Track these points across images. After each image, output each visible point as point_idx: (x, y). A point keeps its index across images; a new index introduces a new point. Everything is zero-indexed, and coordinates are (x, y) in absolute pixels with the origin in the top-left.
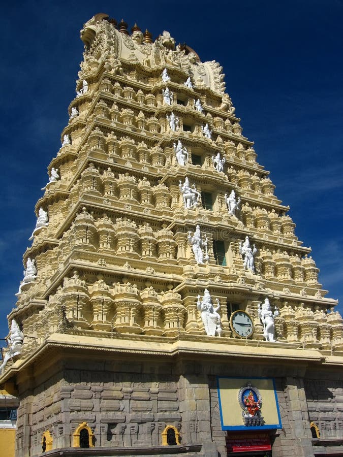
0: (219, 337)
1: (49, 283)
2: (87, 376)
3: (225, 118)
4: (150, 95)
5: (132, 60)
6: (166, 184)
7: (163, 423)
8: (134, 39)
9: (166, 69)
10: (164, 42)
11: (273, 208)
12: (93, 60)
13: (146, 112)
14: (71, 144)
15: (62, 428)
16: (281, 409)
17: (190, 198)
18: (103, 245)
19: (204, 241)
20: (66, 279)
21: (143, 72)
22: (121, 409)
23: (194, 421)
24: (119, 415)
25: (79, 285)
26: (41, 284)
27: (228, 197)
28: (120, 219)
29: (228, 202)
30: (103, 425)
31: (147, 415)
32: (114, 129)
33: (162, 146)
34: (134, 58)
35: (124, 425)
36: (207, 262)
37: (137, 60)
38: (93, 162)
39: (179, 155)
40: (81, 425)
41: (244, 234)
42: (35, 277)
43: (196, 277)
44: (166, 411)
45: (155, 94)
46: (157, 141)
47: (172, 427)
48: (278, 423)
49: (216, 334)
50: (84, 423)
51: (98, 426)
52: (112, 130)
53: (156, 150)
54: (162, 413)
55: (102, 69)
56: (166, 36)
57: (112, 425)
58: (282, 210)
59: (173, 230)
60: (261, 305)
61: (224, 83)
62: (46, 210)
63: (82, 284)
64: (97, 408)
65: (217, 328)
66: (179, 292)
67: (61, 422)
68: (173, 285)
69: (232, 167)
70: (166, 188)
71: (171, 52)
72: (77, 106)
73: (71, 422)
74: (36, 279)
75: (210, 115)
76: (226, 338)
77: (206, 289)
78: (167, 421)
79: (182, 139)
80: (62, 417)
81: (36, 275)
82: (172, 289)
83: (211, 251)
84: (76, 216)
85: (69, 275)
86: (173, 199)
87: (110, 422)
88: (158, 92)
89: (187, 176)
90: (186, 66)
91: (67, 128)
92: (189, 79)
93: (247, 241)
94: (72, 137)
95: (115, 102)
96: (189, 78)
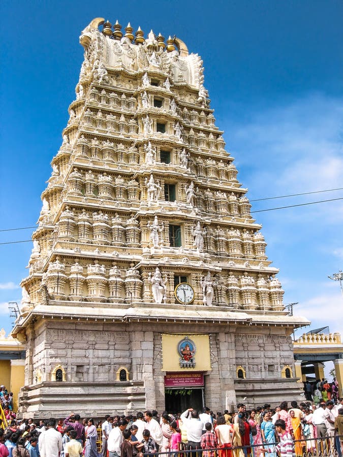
0: (165, 304)
1: (45, 262)
2: (63, 333)
3: (200, 111)
4: (132, 98)
5: (119, 67)
6: (137, 180)
7: (117, 366)
8: (122, 45)
9: (146, 73)
10: (148, 45)
11: (232, 191)
13: (127, 115)
14: (69, 143)
16: (212, 356)
17: (153, 192)
18: (81, 235)
20: (51, 263)
21: (128, 76)
22: (87, 356)
23: (140, 365)
24: (86, 361)
25: (59, 269)
27: (188, 188)
28: (96, 213)
29: (187, 193)
30: (73, 367)
31: (105, 361)
32: (97, 136)
33: (137, 147)
34: (121, 64)
35: (88, 367)
36: (162, 245)
37: (122, 67)
38: (78, 168)
39: (149, 154)
40: (58, 367)
42: (39, 254)
43: (152, 257)
44: (120, 357)
45: (136, 97)
46: (133, 142)
47: (123, 368)
49: (163, 302)
50: (59, 365)
51: (70, 367)
52: (95, 136)
53: (132, 150)
54: (117, 359)
56: (151, 39)
57: (80, 366)
58: (241, 193)
59: (138, 219)
60: (203, 278)
61: (203, 76)
62: (48, 200)
63: (61, 267)
64: (69, 355)
65: (163, 297)
66: (138, 270)
67: (44, 364)
68: (134, 264)
69: (200, 157)
70: (137, 183)
71: (154, 53)
72: (74, 108)
73: (50, 364)
74: (40, 256)
75: (187, 110)
76: (171, 304)
77: (157, 268)
78: (120, 364)
79: (152, 140)
80: (44, 361)
82: (133, 267)
83: (167, 235)
84: (61, 214)
85: (53, 260)
86: (142, 192)
87: (78, 365)
88: (138, 95)
89: (152, 174)
90: (168, 65)
91: (65, 130)
93: (199, 225)
94: (70, 137)
95: (100, 110)
96: (168, 79)
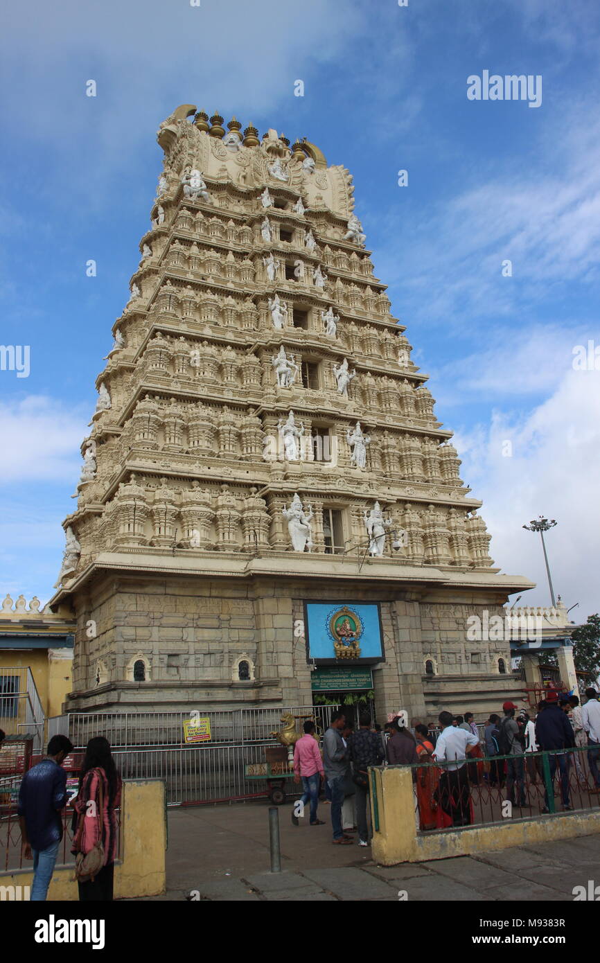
0: (309, 552)
1: (107, 485)
2: (144, 599)
3: (350, 252)
4: (245, 227)
5: (222, 178)
6: (257, 353)
7: (235, 655)
8: (227, 145)
9: (267, 190)
10: (268, 146)
11: (405, 377)
12: (172, 175)
13: (238, 253)
15: (115, 659)
16: (386, 639)
17: (285, 372)
18: (170, 439)
19: (299, 431)
20: (121, 485)
21: (236, 193)
22: (184, 639)
23: (272, 652)
24: (183, 646)
25: (136, 493)
26: (100, 485)
27: (338, 368)
28: (192, 405)
29: (337, 376)
30: (162, 656)
31: (214, 647)
32: (191, 283)
33: (255, 301)
34: (225, 174)
35: (186, 656)
37: (228, 178)
38: (161, 331)
39: (276, 314)
40: (136, 656)
41: (355, 419)
42: (94, 474)
43: (286, 477)
44: (238, 641)
45: (251, 225)
46: (248, 294)
47: (245, 659)
48: (381, 656)
49: (306, 549)
50: (140, 654)
51: (156, 658)
52: (188, 283)
53: (247, 306)
54: (233, 644)
55: (181, 194)
57: (173, 656)
58: (419, 380)
59: (261, 416)
60: (369, 512)
61: (353, 199)
62: (108, 387)
63: (140, 492)
64: (155, 637)
65: (307, 542)
66: (263, 497)
67: (113, 653)
68: (257, 488)
69: (353, 323)
70: (256, 360)
71: (278, 160)
72: (149, 242)
73: (124, 652)
74: (95, 477)
75: (329, 249)
76: (320, 553)
77: (296, 494)
78: (239, 652)
79: (280, 292)
80: (114, 647)
81: (95, 471)
82: (255, 493)
84: (136, 404)
85: (126, 478)
86: (266, 373)
87: (170, 653)
88: (255, 222)
89: (282, 344)
90: (298, 179)
92: (300, 201)
93: (358, 427)
94: (143, 287)
95: (195, 243)
96: (300, 199)
